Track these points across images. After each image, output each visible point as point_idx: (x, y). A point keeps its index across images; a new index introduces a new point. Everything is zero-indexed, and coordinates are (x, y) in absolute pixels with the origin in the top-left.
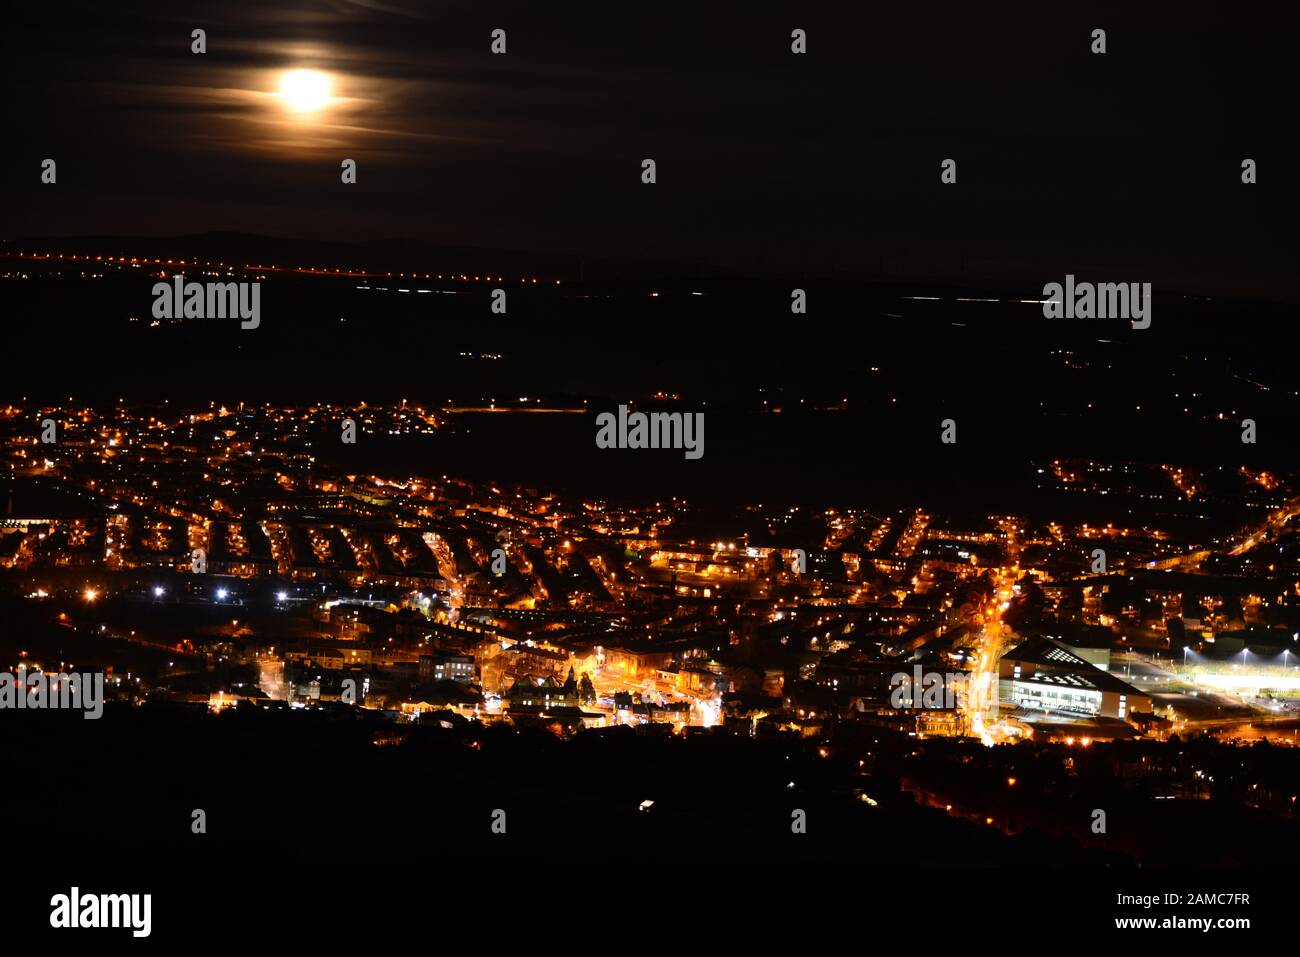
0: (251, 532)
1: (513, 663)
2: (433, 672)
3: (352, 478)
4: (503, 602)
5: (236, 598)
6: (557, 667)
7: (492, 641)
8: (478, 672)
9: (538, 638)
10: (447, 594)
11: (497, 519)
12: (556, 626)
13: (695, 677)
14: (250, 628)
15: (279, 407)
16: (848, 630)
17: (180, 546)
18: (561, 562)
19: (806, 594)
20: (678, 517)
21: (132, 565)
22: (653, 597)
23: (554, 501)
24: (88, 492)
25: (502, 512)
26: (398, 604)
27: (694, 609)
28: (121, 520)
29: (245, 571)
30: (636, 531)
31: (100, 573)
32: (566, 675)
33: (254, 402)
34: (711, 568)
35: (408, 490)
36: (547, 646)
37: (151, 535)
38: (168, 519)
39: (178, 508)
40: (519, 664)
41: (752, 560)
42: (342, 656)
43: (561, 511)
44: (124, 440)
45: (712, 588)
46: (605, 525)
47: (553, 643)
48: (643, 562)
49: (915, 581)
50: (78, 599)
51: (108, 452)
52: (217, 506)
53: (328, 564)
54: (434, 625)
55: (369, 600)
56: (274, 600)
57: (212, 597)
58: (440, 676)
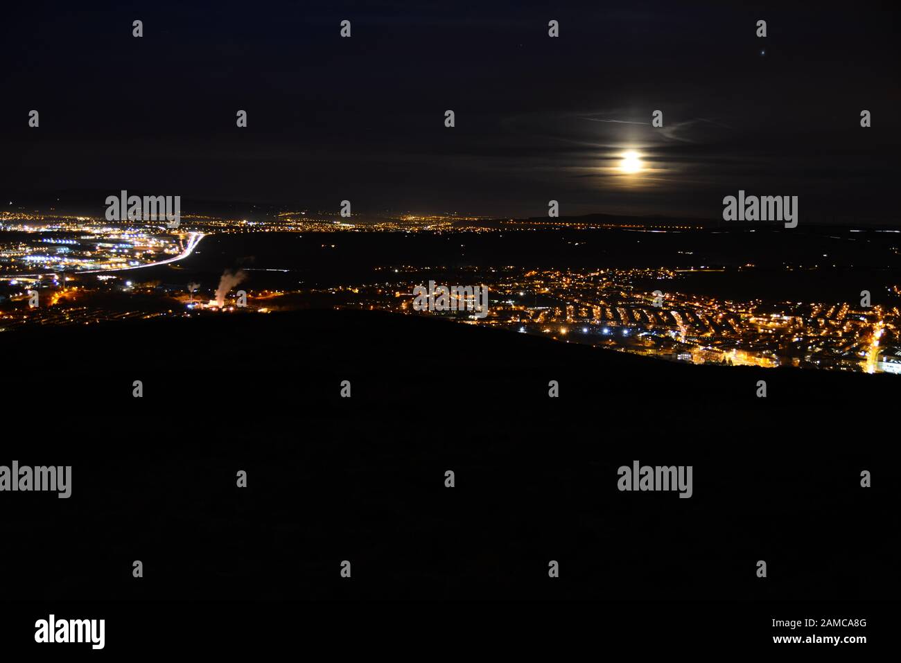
0: (614, 311)
1: (704, 354)
2: (677, 357)
3: (646, 293)
4: (699, 334)
5: (610, 332)
6: (719, 356)
7: (696, 347)
8: (692, 357)
9: (712, 346)
10: (680, 331)
11: (696, 307)
12: (718, 342)
13: (768, 360)
14: (616, 342)
15: (620, 270)
16: (821, 344)
17: (591, 315)
18: (719, 321)
19: (805, 332)
20: (758, 306)
21: (576, 322)
22: (751, 333)
23: (715, 301)
24: (560, 298)
25: (697, 304)
26: (664, 334)
27: (765, 337)
28: (571, 307)
29: (613, 324)
30: (744, 310)
31: (566, 324)
32: (722, 359)
33: (612, 269)
34: (771, 323)
35: (665, 297)
36: (715, 348)
37: (581, 312)
38: (586, 307)
39: (589, 303)
40: (706, 355)
41: (785, 320)
42: (646, 351)
43: (718, 304)
44: (571, 281)
45: (772, 330)
46: (733, 309)
47: (718, 348)
48: (747, 322)
49: (845, 328)
50: (559, 332)
51: (566, 286)
52: (602, 302)
53: (639, 321)
54: (676, 342)
55: (654, 334)
56: (622, 333)
57: (602, 332)
58: (679, 358)
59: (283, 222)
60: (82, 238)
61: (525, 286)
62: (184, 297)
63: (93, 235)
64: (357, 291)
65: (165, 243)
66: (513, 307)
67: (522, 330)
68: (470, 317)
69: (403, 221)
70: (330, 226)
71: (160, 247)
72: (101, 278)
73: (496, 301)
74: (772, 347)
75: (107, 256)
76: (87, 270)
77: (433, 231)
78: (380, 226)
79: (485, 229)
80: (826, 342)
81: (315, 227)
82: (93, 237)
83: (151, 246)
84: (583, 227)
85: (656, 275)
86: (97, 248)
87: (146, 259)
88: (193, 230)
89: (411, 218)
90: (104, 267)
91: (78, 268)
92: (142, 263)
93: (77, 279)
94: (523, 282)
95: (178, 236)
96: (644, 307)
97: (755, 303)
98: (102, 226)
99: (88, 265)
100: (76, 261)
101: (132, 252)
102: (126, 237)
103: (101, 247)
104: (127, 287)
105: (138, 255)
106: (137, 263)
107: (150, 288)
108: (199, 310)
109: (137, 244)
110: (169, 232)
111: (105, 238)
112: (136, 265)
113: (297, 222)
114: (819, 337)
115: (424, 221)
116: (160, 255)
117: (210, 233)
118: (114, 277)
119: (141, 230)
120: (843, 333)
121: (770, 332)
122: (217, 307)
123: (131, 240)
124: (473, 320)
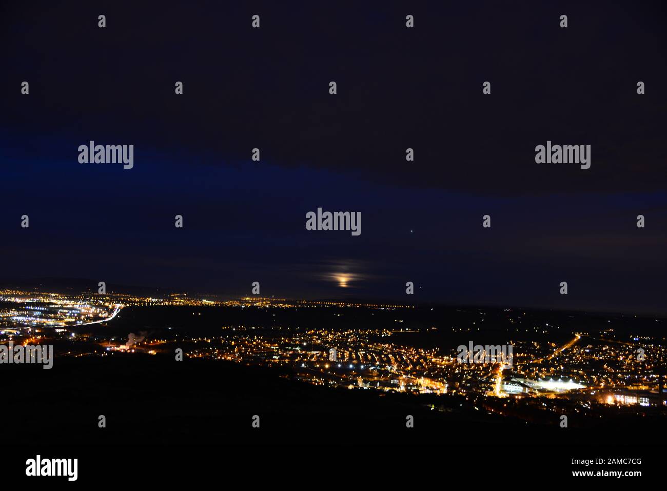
0: (356, 354)
3: (375, 344)
4: (404, 368)
5: (354, 367)
6: (415, 381)
7: (402, 376)
8: (399, 382)
9: (411, 375)
10: (393, 367)
11: (402, 352)
12: (414, 373)
13: (441, 383)
14: (356, 373)
15: (361, 331)
16: (471, 374)
17: (343, 357)
18: (415, 360)
19: (462, 367)
20: (437, 352)
21: (334, 361)
22: (433, 367)
23: (413, 349)
24: (326, 347)
26: (384, 368)
27: (441, 370)
29: (355, 362)
30: (429, 354)
31: (329, 362)
32: (416, 383)
33: (357, 330)
34: (444, 362)
35: (386, 346)
36: (412, 377)
39: (343, 350)
40: (407, 380)
41: (451, 360)
42: (374, 378)
43: (415, 351)
44: (333, 337)
46: (423, 353)
47: (414, 376)
48: (431, 361)
49: (484, 365)
50: (324, 367)
51: (330, 339)
52: (350, 349)
53: (371, 360)
54: (390, 373)
55: (379, 368)
56: (360, 368)
57: (349, 367)
58: (392, 383)
59: (173, 299)
60: (50, 306)
61: (307, 339)
62: (106, 343)
63: (58, 304)
64: (209, 341)
65: (100, 311)
66: (299, 351)
67: (303, 365)
68: (274, 357)
69: (243, 300)
70: (200, 302)
71: (97, 313)
72: (58, 331)
73: (290, 348)
74: (444, 376)
75: (64, 317)
76: (50, 326)
77: (260, 306)
78: (228, 303)
79: (288, 306)
80: (474, 373)
81: (191, 303)
82: (57, 306)
83: (91, 312)
84: (343, 305)
85: (381, 334)
86: (59, 312)
87: (87, 320)
88: (119, 303)
89: (247, 299)
90: (60, 324)
91: (45, 325)
92: (84, 322)
93: (43, 331)
94: (306, 337)
95: (108, 307)
96: (374, 352)
97: (435, 350)
98: (64, 299)
99: (51, 322)
100: (44, 320)
101: (80, 315)
102: (76, 306)
103: (61, 312)
104: (72, 336)
105: (83, 317)
106: (81, 322)
107: (86, 338)
108: (114, 351)
109: (83, 311)
110: (104, 304)
111: (64, 307)
112: (80, 323)
113: (181, 299)
114: (470, 370)
115: (255, 300)
116: (96, 317)
117: (128, 305)
118: (66, 330)
119: (87, 302)
120: (483, 368)
121: (443, 367)
122: (124, 350)
123: (80, 309)
124: (275, 359)
